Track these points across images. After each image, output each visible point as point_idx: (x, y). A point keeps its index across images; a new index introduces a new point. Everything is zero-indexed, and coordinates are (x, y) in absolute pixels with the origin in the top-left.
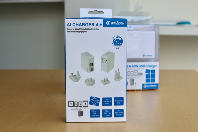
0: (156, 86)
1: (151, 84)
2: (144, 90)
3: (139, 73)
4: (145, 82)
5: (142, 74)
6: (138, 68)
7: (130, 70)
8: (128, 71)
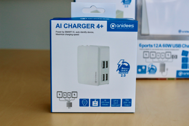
1: (188, 71)
2: (179, 78)
3: (173, 56)
4: (180, 68)
7: (161, 51)
8: (157, 53)
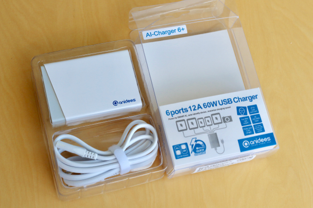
0: (269, 139)
1: (258, 137)
6: (219, 106)
8: (198, 119)
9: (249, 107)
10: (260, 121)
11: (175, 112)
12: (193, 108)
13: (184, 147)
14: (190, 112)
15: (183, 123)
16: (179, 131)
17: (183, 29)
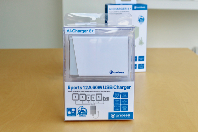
1: (122, 113)
5: (108, 99)
6: (103, 90)
7: (91, 93)
8: (87, 95)
9: (122, 93)
10: (127, 103)
11: (73, 88)
12: (85, 88)
13: (73, 110)
14: (83, 90)
15: (77, 95)
16: (73, 100)
17: (93, 31)
